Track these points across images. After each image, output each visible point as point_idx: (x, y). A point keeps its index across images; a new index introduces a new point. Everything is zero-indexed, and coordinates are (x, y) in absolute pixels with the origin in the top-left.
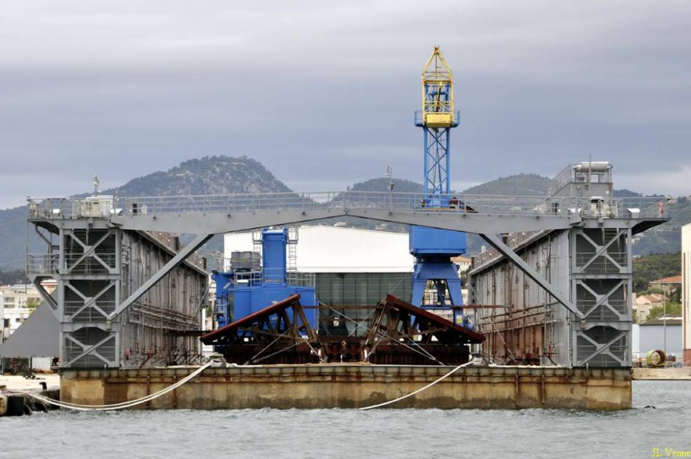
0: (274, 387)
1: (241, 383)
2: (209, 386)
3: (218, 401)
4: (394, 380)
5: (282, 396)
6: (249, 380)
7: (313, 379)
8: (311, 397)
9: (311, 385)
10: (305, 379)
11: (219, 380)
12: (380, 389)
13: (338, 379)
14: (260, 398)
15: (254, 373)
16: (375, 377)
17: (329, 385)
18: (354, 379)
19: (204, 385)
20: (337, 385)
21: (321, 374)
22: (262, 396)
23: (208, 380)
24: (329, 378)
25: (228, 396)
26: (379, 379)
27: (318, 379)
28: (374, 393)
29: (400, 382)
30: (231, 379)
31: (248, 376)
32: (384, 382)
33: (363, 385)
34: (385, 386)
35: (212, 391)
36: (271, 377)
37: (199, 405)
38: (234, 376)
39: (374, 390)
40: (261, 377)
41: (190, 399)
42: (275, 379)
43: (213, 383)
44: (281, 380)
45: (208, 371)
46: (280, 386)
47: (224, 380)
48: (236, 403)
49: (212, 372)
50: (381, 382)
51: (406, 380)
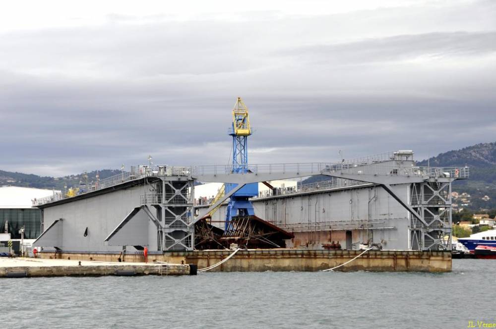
0: (272, 260)
1: (255, 258)
2: (239, 260)
3: (244, 268)
4: (333, 257)
5: (276, 265)
6: (260, 257)
7: (292, 256)
8: (291, 265)
9: (291, 260)
10: (288, 256)
11: (245, 257)
12: (326, 261)
13: (304, 256)
14: (265, 266)
15: (262, 253)
16: (324, 255)
17: (300, 259)
18: (313, 257)
19: (237, 260)
20: (304, 259)
21: (296, 254)
22: (266, 265)
23: (239, 257)
24: (300, 256)
25: (249, 265)
26: (325, 257)
27: (294, 256)
28: (323, 263)
29: (336, 258)
30: (251, 257)
31: (259, 255)
32: (328, 258)
33: (317, 260)
34: (328, 260)
35: (241, 262)
36: (271, 255)
37: (234, 269)
38: (252, 255)
39: (323, 262)
40: (265, 256)
41: (230, 266)
42: (273, 257)
43: (241, 258)
44: (276, 256)
45: (239, 252)
46: (275, 260)
47: (247, 257)
48: (253, 268)
49: (241, 253)
50: (326, 258)
51: (339, 257)
